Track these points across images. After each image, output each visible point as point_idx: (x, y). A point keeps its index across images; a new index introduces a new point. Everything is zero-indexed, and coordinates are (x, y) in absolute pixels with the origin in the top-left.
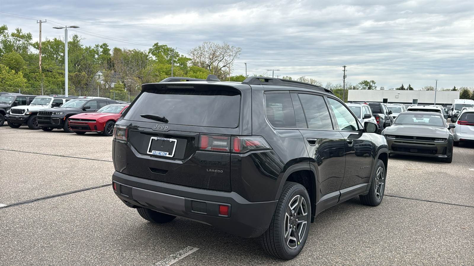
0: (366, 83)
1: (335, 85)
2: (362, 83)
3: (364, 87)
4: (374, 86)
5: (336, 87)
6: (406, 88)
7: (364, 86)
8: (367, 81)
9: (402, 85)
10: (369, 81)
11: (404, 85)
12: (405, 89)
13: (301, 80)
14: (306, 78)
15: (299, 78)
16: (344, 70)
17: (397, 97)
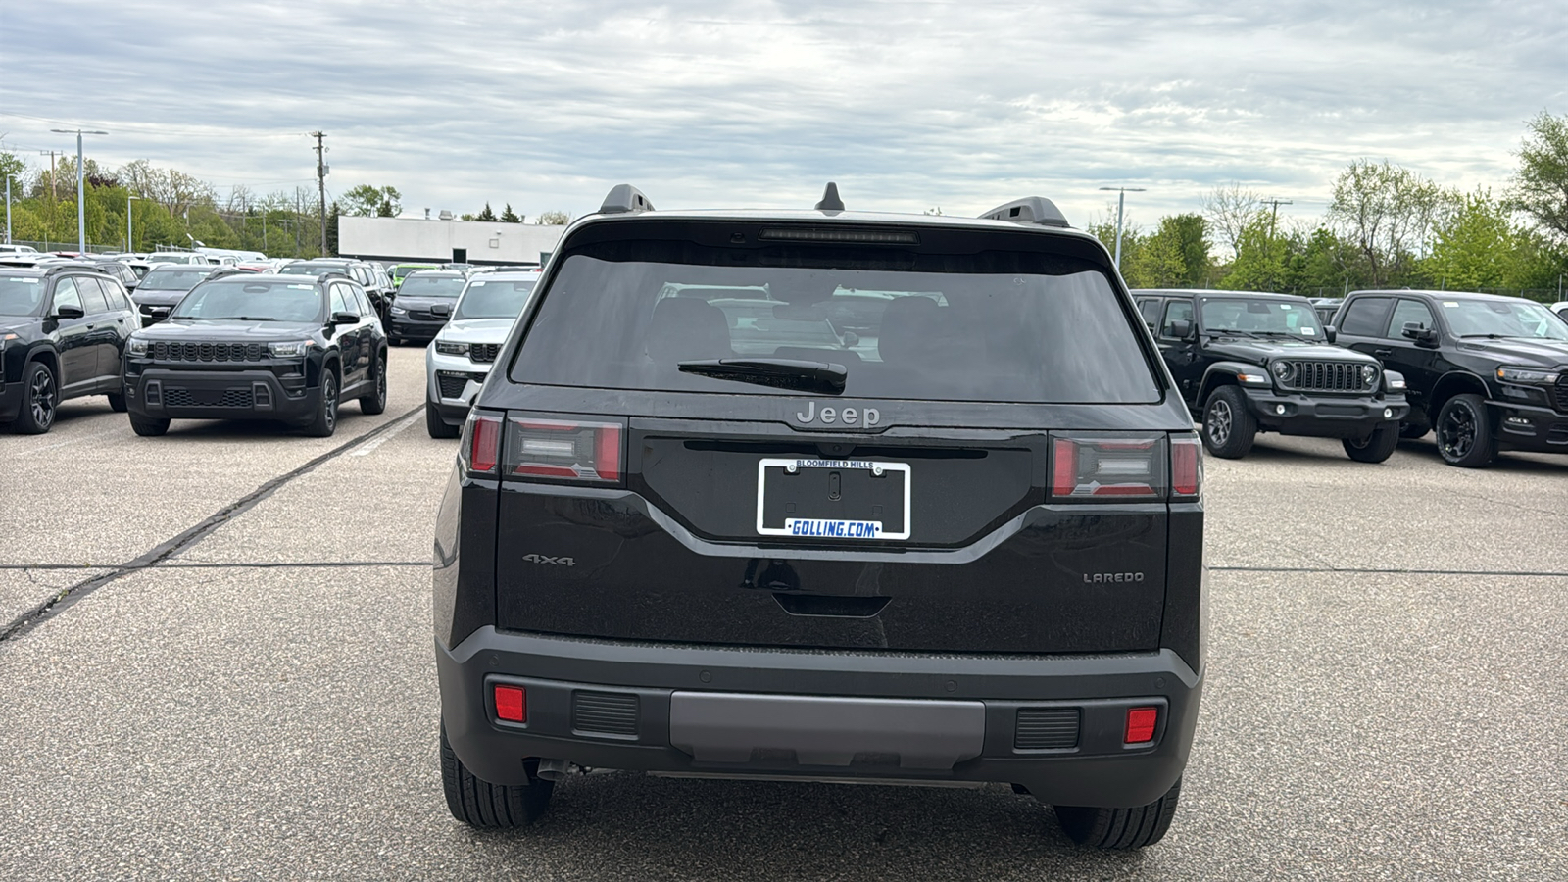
0: (369, 194)
1: (265, 198)
2: (357, 193)
3: (364, 206)
4: (396, 206)
5: (268, 203)
6: (499, 216)
7: (362, 203)
8: (370, 188)
9: (488, 207)
10: (378, 188)
11: (491, 207)
12: (495, 220)
13: (134, 172)
14: (153, 165)
15: (126, 165)
16: (320, 148)
17: (493, 244)
